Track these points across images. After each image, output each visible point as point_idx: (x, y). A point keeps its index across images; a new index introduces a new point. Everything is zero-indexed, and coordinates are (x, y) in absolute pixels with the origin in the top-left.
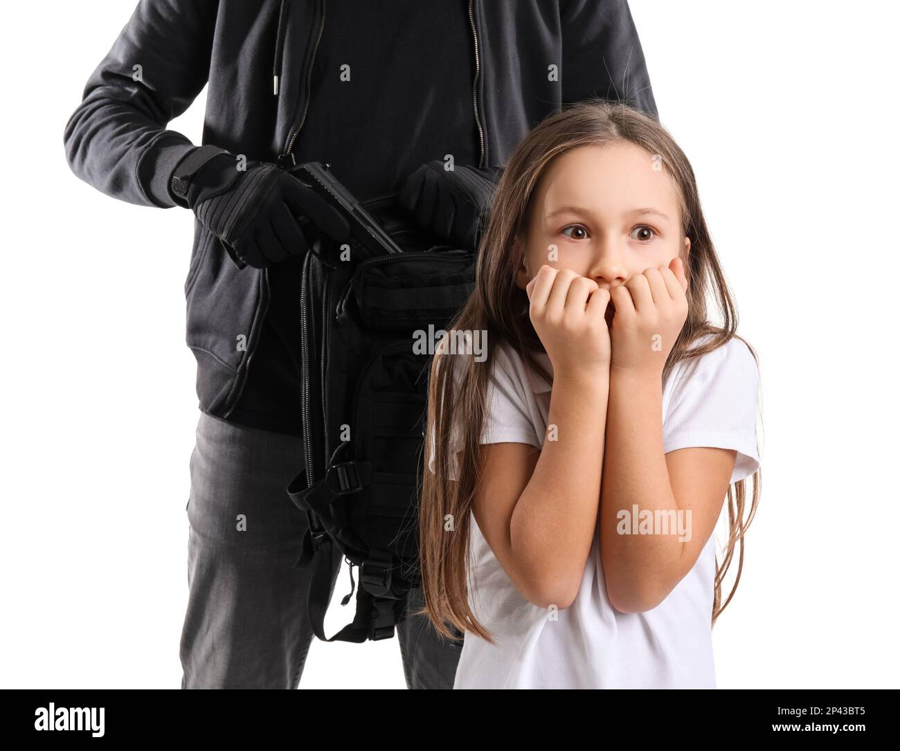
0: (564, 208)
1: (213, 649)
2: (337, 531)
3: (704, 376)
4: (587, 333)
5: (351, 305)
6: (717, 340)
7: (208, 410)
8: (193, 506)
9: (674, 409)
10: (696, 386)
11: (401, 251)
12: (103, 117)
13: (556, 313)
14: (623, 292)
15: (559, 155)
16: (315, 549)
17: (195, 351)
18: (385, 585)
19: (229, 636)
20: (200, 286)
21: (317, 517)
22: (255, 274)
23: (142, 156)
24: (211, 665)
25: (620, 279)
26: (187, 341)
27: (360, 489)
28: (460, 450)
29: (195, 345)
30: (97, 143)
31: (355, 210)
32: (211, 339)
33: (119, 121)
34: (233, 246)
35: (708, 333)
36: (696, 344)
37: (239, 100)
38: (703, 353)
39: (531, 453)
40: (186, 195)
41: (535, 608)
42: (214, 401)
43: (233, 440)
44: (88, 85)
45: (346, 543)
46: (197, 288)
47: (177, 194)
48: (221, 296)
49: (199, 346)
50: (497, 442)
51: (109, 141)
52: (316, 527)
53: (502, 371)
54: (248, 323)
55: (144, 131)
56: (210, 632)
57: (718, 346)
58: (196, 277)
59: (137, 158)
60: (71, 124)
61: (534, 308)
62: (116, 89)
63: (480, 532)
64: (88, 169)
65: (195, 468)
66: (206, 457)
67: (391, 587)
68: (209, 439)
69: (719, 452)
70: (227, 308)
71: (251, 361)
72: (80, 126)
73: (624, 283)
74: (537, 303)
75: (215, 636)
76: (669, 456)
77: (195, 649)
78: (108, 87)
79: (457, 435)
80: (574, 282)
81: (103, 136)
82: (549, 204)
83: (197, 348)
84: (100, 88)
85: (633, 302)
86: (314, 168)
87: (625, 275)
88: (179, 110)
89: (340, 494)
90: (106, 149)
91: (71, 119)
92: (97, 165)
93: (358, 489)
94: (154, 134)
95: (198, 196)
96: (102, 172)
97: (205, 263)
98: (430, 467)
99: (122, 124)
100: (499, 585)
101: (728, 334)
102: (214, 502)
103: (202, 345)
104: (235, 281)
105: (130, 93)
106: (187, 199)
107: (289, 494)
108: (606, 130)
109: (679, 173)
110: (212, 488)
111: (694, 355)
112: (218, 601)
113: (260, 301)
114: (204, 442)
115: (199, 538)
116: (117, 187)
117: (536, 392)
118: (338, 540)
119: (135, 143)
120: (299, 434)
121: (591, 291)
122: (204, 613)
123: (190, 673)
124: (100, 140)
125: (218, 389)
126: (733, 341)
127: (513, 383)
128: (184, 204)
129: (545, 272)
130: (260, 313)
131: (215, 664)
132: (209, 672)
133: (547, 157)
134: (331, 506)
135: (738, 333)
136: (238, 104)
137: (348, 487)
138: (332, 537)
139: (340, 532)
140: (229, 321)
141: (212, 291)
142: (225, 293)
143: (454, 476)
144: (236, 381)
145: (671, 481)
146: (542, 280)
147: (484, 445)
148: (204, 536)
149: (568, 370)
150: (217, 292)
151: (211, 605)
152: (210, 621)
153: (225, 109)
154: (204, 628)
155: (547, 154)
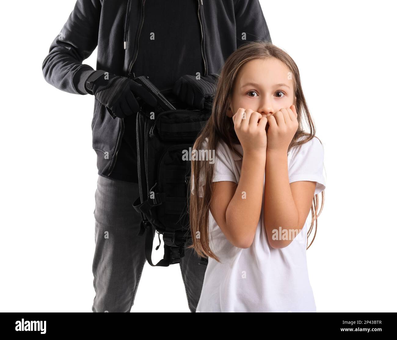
0: (248, 83)
1: (105, 268)
2: (153, 221)
3: (303, 152)
4: (258, 135)
5: (156, 131)
6: (308, 138)
7: (101, 173)
8: (96, 212)
9: (291, 166)
10: (300, 156)
11: (175, 109)
12: (58, 59)
13: (246, 127)
14: (272, 118)
15: (246, 62)
16: (145, 228)
17: (96, 151)
18: (172, 241)
19: (111, 262)
20: (97, 125)
21: (145, 215)
22: (118, 120)
23: (74, 74)
24: (104, 274)
25: (271, 113)
26: (93, 147)
27: (161, 204)
28: (204, 185)
29: (96, 148)
30: (56, 70)
31: (159, 94)
32: (102, 145)
33: (64, 61)
34: (111, 109)
35: (304, 135)
36: (300, 139)
37: (110, 51)
38: (303, 143)
39: (234, 186)
40: (92, 89)
41: (237, 248)
42: (104, 170)
43: (111, 185)
44: (51, 46)
45: (156, 225)
46: (96, 125)
47: (89, 89)
48: (105, 128)
49: (97, 148)
50: (219, 181)
51: (60, 69)
52: (145, 219)
53: (221, 153)
54: (116, 138)
55: (74, 65)
56: (104, 261)
57: (309, 140)
58: (95, 121)
59: (72, 75)
60: (45, 62)
61: (236, 125)
62: (62, 48)
63: (213, 218)
64: (52, 80)
65: (97, 197)
66: (101, 192)
67: (175, 242)
68: (102, 185)
69: (310, 183)
70: (108, 133)
71: (118, 153)
72: (48, 63)
73: (273, 114)
74: (237, 123)
75: (106, 263)
76: (291, 184)
77: (98, 268)
78: (59, 47)
79: (202, 179)
80: (252, 114)
81: (58, 66)
82: (242, 82)
83: (96, 149)
84: (56, 47)
85: (277, 122)
86: (142, 78)
87: (273, 111)
88: (87, 56)
89: (153, 206)
90: (59, 72)
91: (45, 60)
92: (56, 78)
93: (160, 204)
94: (78, 66)
95: (97, 89)
96: (58, 81)
97: (98, 116)
98: (192, 192)
99: (65, 62)
100: (221, 238)
101: (312, 135)
102: (104, 210)
103: (99, 148)
104: (111, 122)
105: (68, 49)
106: (92, 91)
107: (134, 206)
108: (265, 52)
109: (294, 70)
110: (104, 204)
111: (299, 144)
112: (106, 249)
113: (121, 130)
114: (100, 186)
115: (99, 224)
116: (64, 87)
117: (235, 160)
118: (153, 224)
119: (71, 69)
120: (137, 182)
121: (260, 118)
122: (101, 254)
123: (97, 278)
124: (57, 68)
125: (105, 165)
126: (314, 138)
127: (226, 157)
128: (91, 93)
129: (240, 111)
130: (121, 134)
131: (106, 273)
132: (104, 277)
133: (241, 63)
134: (150, 211)
135: (316, 135)
136: (109, 52)
137: (156, 203)
138: (151, 223)
139: (154, 221)
140: (108, 138)
141: (101, 127)
142: (107, 127)
143: (202, 195)
144: (112, 161)
145: (292, 195)
146: (239, 114)
147: (214, 182)
148: (100, 223)
149: (249, 151)
150: (103, 127)
151: (104, 250)
152: (104, 257)
153: (104, 54)
154: (102, 259)
155: (241, 62)
